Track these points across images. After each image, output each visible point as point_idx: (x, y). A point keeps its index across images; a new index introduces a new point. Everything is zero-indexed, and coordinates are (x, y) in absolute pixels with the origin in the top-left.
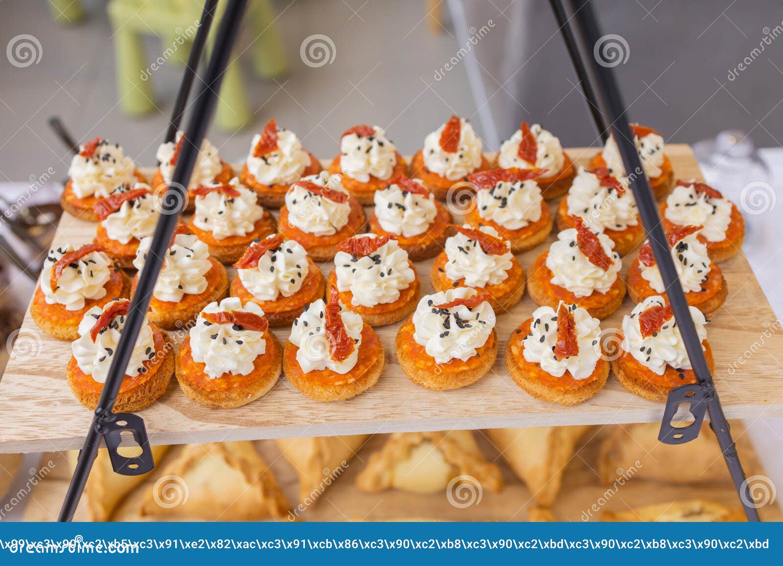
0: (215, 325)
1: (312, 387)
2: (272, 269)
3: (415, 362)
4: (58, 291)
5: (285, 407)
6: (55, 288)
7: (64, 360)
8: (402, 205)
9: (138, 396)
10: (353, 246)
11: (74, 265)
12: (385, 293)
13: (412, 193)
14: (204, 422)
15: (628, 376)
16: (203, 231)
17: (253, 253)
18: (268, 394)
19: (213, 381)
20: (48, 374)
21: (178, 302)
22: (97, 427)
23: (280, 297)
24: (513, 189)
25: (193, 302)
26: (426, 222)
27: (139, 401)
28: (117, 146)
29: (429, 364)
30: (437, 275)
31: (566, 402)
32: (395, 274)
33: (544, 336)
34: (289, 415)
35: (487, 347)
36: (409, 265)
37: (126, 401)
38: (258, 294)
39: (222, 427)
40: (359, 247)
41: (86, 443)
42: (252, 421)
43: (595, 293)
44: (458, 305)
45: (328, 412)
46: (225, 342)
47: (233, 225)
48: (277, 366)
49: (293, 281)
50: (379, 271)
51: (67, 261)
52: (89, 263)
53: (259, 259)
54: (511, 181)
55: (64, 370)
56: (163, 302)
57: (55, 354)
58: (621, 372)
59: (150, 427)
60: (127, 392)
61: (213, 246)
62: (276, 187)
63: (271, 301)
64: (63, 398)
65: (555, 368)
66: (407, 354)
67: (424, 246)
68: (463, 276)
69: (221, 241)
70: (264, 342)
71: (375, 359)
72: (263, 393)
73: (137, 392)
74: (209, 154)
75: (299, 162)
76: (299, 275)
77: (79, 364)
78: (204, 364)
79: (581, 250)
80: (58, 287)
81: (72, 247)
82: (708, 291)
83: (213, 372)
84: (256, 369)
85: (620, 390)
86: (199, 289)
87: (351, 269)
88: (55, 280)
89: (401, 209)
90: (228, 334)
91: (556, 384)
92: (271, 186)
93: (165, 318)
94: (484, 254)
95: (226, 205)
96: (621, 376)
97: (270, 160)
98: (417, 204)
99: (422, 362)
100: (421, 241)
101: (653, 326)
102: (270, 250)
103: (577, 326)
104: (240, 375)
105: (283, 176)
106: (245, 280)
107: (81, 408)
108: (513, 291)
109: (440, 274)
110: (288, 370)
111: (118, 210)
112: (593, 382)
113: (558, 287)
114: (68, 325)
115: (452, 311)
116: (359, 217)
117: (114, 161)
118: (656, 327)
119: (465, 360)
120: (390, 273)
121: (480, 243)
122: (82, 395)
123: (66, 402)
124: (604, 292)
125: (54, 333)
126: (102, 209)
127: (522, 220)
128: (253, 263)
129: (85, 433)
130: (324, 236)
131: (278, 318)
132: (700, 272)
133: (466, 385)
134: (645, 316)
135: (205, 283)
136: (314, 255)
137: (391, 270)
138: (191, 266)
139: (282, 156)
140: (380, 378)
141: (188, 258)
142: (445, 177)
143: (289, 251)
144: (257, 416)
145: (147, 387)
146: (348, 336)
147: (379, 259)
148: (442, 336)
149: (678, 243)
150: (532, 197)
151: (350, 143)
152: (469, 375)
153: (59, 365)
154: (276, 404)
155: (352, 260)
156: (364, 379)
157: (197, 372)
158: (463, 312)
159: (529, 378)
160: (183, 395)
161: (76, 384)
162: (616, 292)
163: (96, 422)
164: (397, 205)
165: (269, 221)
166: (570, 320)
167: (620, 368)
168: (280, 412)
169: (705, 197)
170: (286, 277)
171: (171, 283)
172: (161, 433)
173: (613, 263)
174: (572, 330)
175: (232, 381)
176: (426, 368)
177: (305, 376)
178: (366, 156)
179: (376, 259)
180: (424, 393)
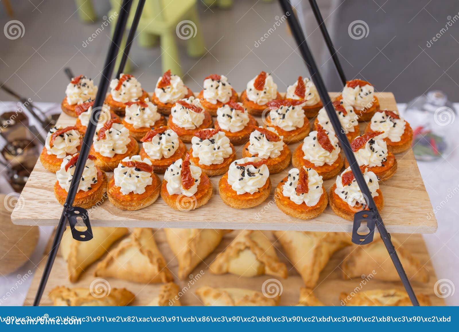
0: (127, 168)
1: (173, 202)
2: (159, 143)
3: (227, 193)
4: (53, 147)
5: (160, 212)
6: (52, 146)
7: (54, 183)
8: (230, 115)
9: (87, 201)
10: (201, 134)
11: (62, 136)
12: (216, 159)
13: (235, 109)
14: (118, 216)
15: (336, 207)
16: (129, 124)
17: (150, 135)
18: (152, 205)
19: (124, 196)
20: (45, 188)
21: (112, 157)
22: (65, 214)
23: (163, 158)
24: (288, 110)
25: (119, 158)
26: (243, 125)
27: (87, 204)
28: (90, 80)
29: (234, 194)
30: (245, 152)
31: (302, 218)
32: (221, 149)
33: (292, 183)
34: (161, 216)
35: (264, 188)
36: (230, 146)
37: (81, 202)
38: (152, 155)
39: (127, 219)
40: (204, 134)
41: (60, 222)
42: (142, 217)
43: (326, 164)
44: (249, 165)
45: (180, 215)
46: (130, 176)
47: (144, 121)
48: (158, 191)
49: (169, 150)
50: (213, 147)
51: (58, 133)
52: (69, 135)
53: (152, 137)
54: (288, 105)
55: (53, 187)
56: (104, 157)
57: (50, 179)
58: (334, 204)
59: (92, 217)
60: (81, 198)
61: (133, 131)
62: (169, 104)
63: (158, 160)
64: (51, 200)
65: (297, 199)
66: (223, 189)
67: (240, 137)
68: (257, 153)
69: (137, 129)
70: (151, 179)
71: (206, 191)
72: (149, 204)
73: (86, 199)
74: (136, 86)
75: (181, 92)
76: (173, 147)
77: (60, 184)
78: (120, 188)
79: (318, 141)
80: (53, 146)
81: (61, 127)
82: (385, 167)
83: (124, 192)
84: (146, 192)
85: (332, 214)
86: (122, 152)
87: (200, 145)
88: (52, 142)
89: (230, 118)
90: (132, 173)
91: (297, 208)
92: (166, 104)
93: (105, 165)
94: (267, 141)
95: (140, 111)
96: (333, 207)
97: (166, 90)
98: (238, 115)
99: (230, 194)
100: (239, 134)
101: (349, 180)
102: (159, 134)
103: (309, 178)
104: (138, 194)
105: (172, 99)
106: (146, 148)
107: (59, 206)
108: (283, 162)
109: (246, 151)
110: (163, 194)
111: (87, 111)
112: (317, 208)
113: (307, 161)
114: (57, 165)
115: (246, 168)
116: (209, 121)
117: (88, 87)
118: (350, 181)
119: (252, 194)
120: (218, 148)
121: (266, 136)
122: (60, 199)
123: (53, 202)
124: (330, 164)
125: (50, 169)
126: (79, 110)
127: (293, 126)
128: (150, 139)
129: (59, 217)
130: (189, 130)
131: (161, 168)
132: (380, 155)
133: (252, 206)
134: (345, 175)
135: (126, 149)
136: (184, 139)
137: (219, 147)
138: (119, 139)
139: (172, 88)
140: (208, 201)
141: (117, 135)
142: (257, 103)
143: (169, 135)
144: (145, 215)
145: (92, 197)
146: (192, 177)
147: (214, 141)
148: (240, 180)
149: (370, 140)
150: (298, 115)
151: (208, 83)
152: (254, 202)
153: (51, 185)
154: (155, 210)
155: (200, 141)
156: (200, 200)
157: (117, 191)
158: (252, 168)
159: (284, 205)
160: (110, 203)
161: (58, 193)
162: (337, 165)
163: (64, 211)
164: (227, 115)
165: (163, 121)
166: (305, 175)
167: (333, 202)
168: (156, 214)
169: (390, 118)
170: (167, 148)
171: (109, 147)
172: (97, 220)
173: (335, 149)
174: (306, 180)
175: (133, 197)
176: (231, 196)
177: (170, 197)
178: (216, 90)
179: (213, 141)
180: (231, 210)
